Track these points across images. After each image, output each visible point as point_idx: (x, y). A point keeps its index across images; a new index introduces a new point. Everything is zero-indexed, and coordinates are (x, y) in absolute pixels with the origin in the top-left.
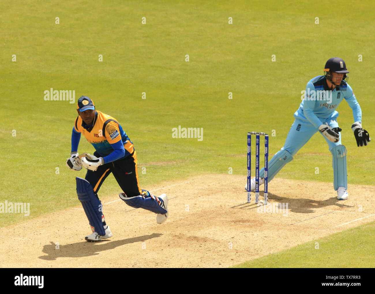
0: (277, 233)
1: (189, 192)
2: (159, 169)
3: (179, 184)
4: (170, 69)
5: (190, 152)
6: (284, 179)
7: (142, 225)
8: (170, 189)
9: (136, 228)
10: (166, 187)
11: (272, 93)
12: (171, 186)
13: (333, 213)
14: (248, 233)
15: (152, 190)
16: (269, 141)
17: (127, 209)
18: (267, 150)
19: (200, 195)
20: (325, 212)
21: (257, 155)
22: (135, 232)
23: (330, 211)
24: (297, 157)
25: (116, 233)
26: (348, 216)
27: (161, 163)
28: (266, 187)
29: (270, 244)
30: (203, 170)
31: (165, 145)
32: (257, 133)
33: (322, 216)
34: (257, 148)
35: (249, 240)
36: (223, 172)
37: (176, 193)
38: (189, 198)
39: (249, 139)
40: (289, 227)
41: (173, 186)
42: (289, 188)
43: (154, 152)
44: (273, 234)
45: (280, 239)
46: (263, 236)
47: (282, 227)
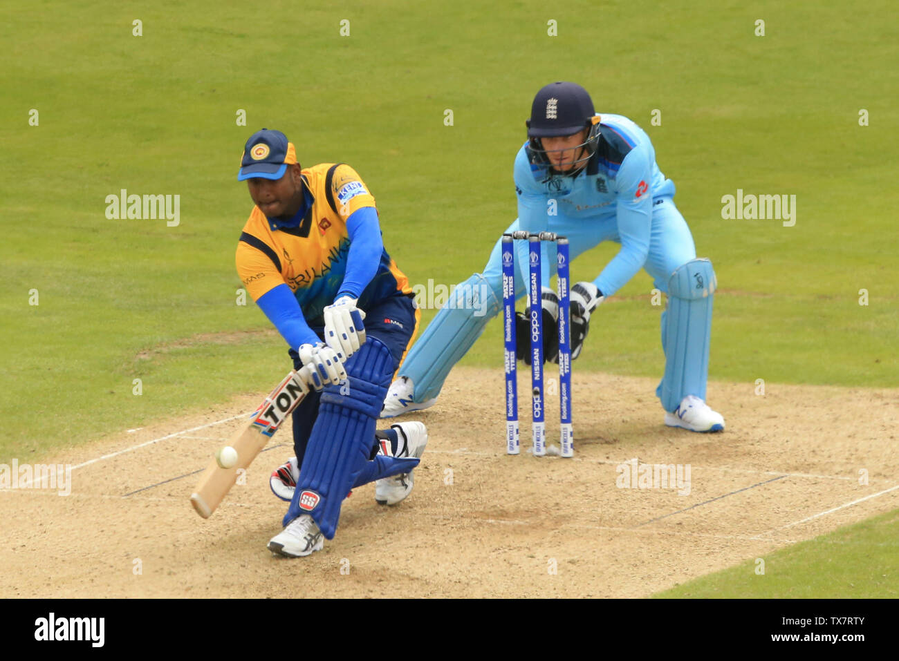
0: (607, 549)
2: (223, 355)
6: (621, 378)
7: (181, 535)
9: (162, 544)
13: (784, 479)
14: (514, 553)
15: (206, 422)
17: (129, 484)
20: (756, 477)
21: (534, 303)
22: (161, 557)
23: (771, 473)
25: (100, 562)
26: (831, 490)
27: (230, 338)
28: (564, 403)
29: (589, 584)
32: (531, 236)
33: (749, 492)
34: (534, 282)
35: (520, 574)
39: (508, 255)
40: (643, 528)
42: (638, 405)
43: (207, 302)
44: (594, 552)
45: (618, 568)
46: (564, 560)
47: (621, 529)
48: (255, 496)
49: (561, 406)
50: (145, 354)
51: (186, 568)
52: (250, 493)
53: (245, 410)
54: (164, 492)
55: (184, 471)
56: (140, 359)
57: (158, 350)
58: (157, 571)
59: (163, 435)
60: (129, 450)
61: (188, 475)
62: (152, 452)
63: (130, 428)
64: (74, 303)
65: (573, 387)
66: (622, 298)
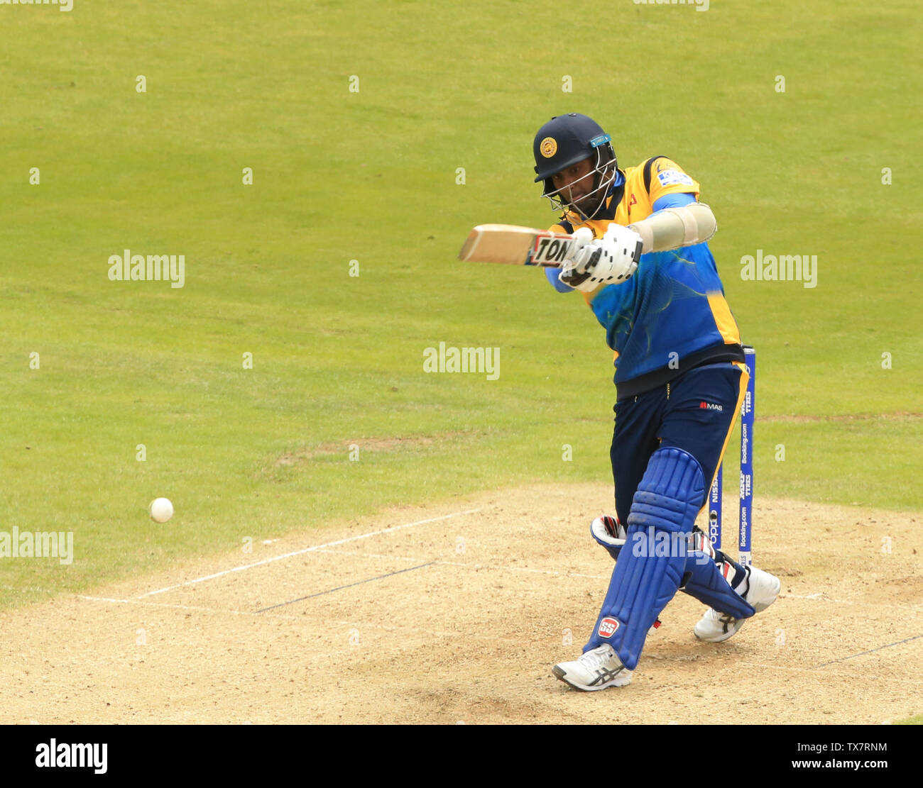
0: (784, 690)
1: (478, 545)
3: (444, 517)
4: (414, 117)
5: (480, 405)
6: (810, 505)
7: (315, 659)
8: (409, 533)
9: (294, 667)
10: (399, 527)
11: (765, 202)
12: (415, 524)
14: (681, 690)
15: (349, 535)
16: (757, 369)
17: (261, 600)
18: (749, 402)
19: (514, 556)
22: (292, 681)
24: (853, 427)
27: (381, 444)
28: (744, 529)
30: (526, 468)
31: (393, 382)
35: (686, 714)
36: (595, 478)
37: (431, 549)
38: (478, 566)
40: (824, 669)
41: (421, 522)
42: (826, 535)
43: (358, 405)
44: (768, 693)
45: (794, 712)
46: (735, 701)
47: (799, 670)
48: (398, 617)
49: (740, 532)
50: (287, 458)
51: (318, 694)
52: (392, 615)
53: (393, 524)
54: (299, 610)
55: (322, 588)
56: (281, 464)
57: (302, 455)
58: (286, 696)
59: (301, 548)
60: (263, 562)
61: (327, 592)
62: (289, 565)
63: (266, 538)
64: (212, 400)
65: (754, 512)
66: (815, 418)
